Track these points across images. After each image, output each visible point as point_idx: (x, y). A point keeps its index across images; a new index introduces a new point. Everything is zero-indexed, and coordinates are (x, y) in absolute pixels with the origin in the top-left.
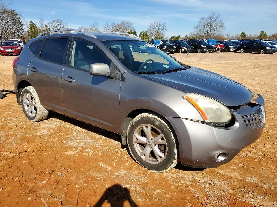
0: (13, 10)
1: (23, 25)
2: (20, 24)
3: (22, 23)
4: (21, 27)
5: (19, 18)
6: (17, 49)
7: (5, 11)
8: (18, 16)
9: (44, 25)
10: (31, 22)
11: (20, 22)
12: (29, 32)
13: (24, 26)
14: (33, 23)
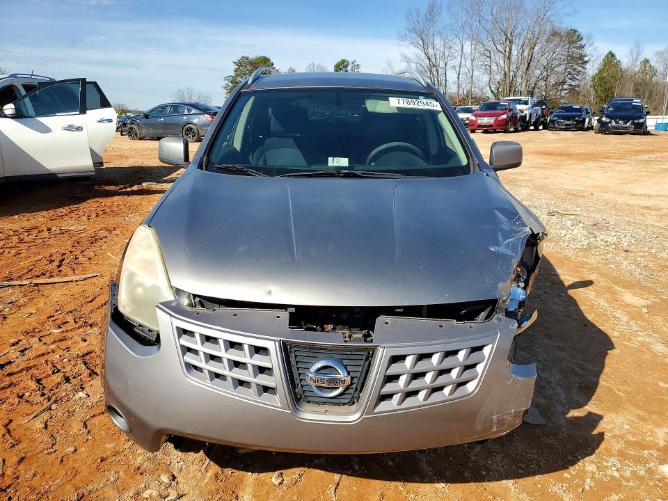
0: (574, 28)
1: (587, 62)
2: (582, 60)
3: (586, 59)
4: (580, 68)
5: (582, 47)
6: (500, 118)
7: (555, 34)
8: (583, 42)
9: (642, 58)
10: (610, 53)
11: (581, 57)
12: (594, 78)
13: (588, 66)
14: (613, 55)
